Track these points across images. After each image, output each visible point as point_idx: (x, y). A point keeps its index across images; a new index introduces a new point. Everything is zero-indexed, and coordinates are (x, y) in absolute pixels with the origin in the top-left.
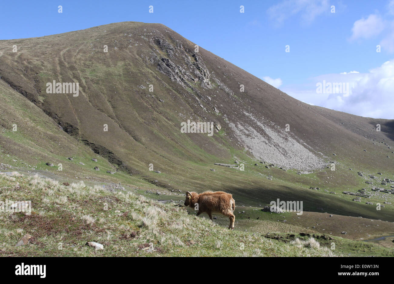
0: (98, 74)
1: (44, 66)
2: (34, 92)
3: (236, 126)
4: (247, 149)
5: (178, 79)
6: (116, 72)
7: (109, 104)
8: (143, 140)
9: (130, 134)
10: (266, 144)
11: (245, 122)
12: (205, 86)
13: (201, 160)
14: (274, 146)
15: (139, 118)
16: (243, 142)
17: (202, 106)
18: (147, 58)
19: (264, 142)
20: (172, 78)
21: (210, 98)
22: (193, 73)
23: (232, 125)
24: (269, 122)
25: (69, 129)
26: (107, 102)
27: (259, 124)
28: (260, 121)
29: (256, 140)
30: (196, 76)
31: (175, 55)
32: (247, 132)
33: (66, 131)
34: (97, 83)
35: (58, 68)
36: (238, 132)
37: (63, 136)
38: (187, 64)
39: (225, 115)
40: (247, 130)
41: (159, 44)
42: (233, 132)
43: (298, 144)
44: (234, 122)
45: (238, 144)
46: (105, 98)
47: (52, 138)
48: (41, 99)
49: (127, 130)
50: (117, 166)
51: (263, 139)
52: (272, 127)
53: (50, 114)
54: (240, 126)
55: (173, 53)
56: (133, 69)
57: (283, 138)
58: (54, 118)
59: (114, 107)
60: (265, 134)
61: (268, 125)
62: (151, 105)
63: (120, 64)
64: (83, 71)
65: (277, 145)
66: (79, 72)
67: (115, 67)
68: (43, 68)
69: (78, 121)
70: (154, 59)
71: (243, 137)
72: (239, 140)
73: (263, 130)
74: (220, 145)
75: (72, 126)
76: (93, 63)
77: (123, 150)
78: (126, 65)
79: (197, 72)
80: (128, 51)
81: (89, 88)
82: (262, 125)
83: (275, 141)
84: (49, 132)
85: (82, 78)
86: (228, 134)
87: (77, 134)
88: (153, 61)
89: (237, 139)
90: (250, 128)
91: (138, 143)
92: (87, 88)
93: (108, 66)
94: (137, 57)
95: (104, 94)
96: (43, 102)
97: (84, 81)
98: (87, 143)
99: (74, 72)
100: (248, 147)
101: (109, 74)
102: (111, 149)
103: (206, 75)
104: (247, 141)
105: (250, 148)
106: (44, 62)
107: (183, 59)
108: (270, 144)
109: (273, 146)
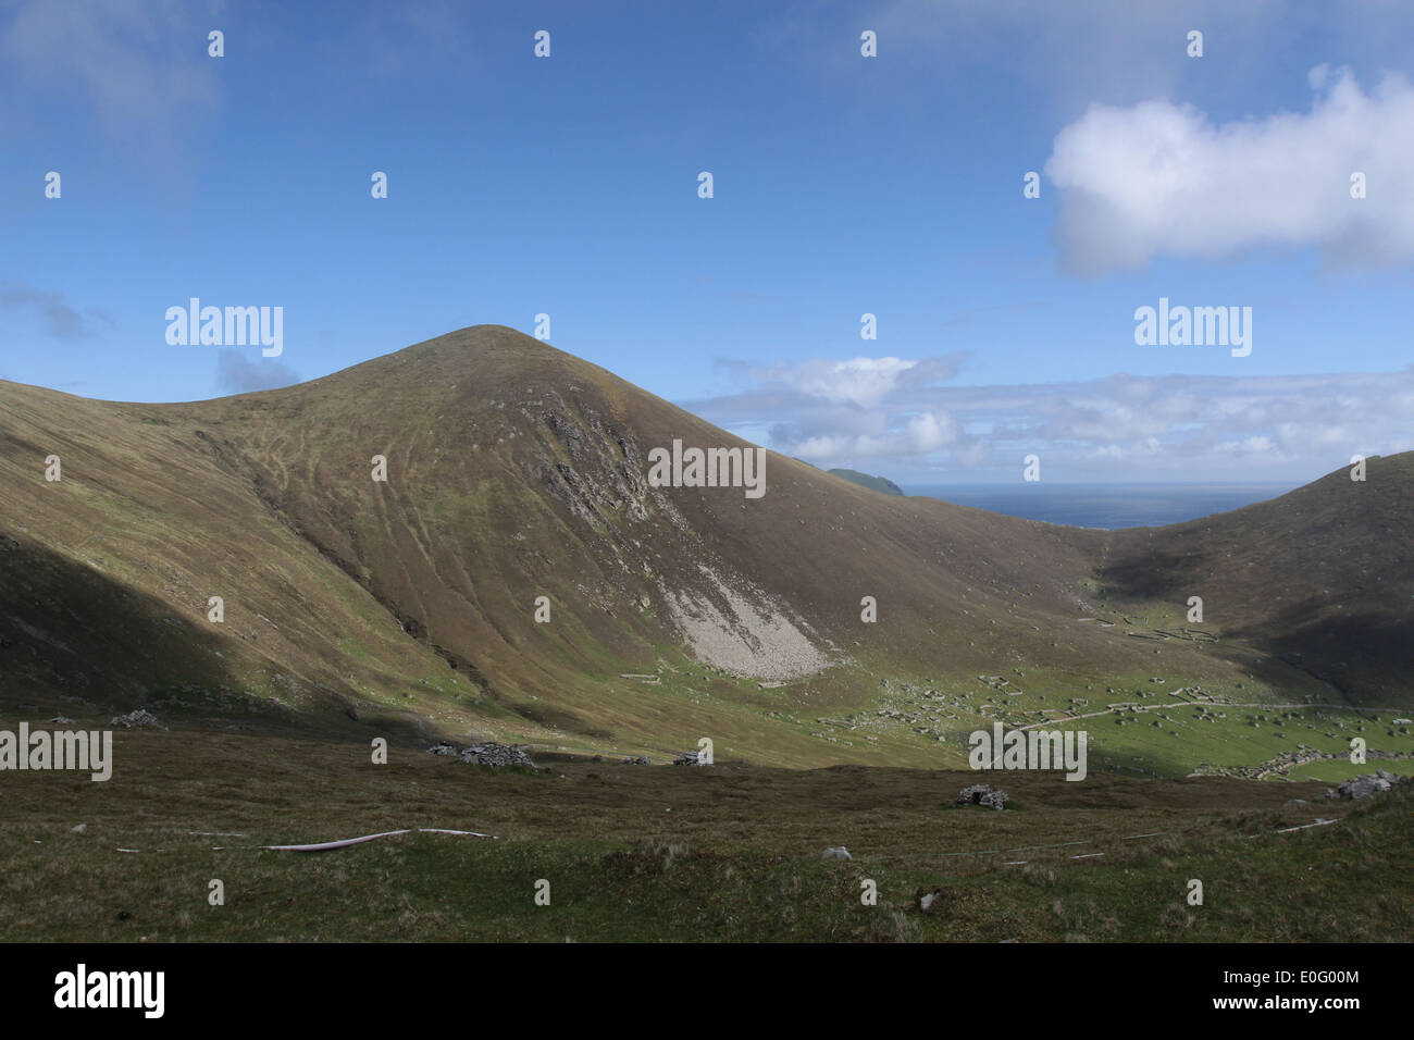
0: (448, 514)
1: (358, 500)
2: (355, 560)
3: (677, 599)
4: (687, 641)
5: (584, 510)
6: (477, 506)
7: (466, 574)
8: (518, 639)
9: (499, 631)
10: (725, 630)
11: (698, 587)
12: (634, 516)
13: (601, 671)
14: (740, 633)
15: (512, 601)
16: (684, 628)
17: (621, 562)
18: (530, 466)
19: (722, 627)
20: (573, 509)
21: (638, 543)
22: (613, 489)
23: (671, 597)
24: (746, 582)
25: (413, 628)
26: (464, 571)
27: (723, 589)
28: (725, 582)
29: (708, 624)
30: (618, 495)
31: (583, 451)
32: (694, 609)
33: (408, 629)
34: (447, 533)
35: (383, 504)
36: (678, 610)
37: (408, 642)
38: (604, 470)
39: (661, 577)
40: (696, 604)
41: (555, 426)
42: (670, 610)
43: (790, 626)
44: (676, 590)
45: (674, 634)
46: (460, 563)
47: (397, 650)
48: (366, 573)
49: (495, 625)
50: (481, 687)
51: (722, 621)
52: (748, 595)
53: (381, 600)
54: (685, 599)
55: (579, 447)
56: (505, 499)
57: (763, 616)
58: (390, 608)
59: (474, 582)
60: (730, 611)
61: (740, 590)
62: (532, 573)
63: (485, 485)
64: (423, 507)
65: (744, 633)
66: (415, 508)
67: (474, 494)
68: (359, 505)
69: (425, 613)
70: (542, 469)
71: (686, 620)
72: (677, 625)
73: (726, 603)
74: (641, 639)
75: (416, 622)
76: (437, 489)
77: (488, 661)
78: (492, 490)
79: (622, 487)
80: (496, 453)
81: (435, 545)
82: (727, 592)
83: (744, 624)
84: (392, 640)
85: (422, 524)
86: (660, 615)
87: (425, 636)
88: (540, 473)
89: (673, 624)
90: (704, 599)
91: (511, 648)
92: (432, 545)
93: (464, 494)
94: (513, 465)
95: (458, 555)
96: (369, 578)
97: (425, 530)
98: (439, 650)
99: (408, 509)
100: (690, 637)
101: (464, 512)
102: (472, 661)
103: (640, 488)
104: (690, 626)
105: (692, 641)
106: (360, 492)
107: (598, 458)
108: (731, 631)
109: (736, 633)
